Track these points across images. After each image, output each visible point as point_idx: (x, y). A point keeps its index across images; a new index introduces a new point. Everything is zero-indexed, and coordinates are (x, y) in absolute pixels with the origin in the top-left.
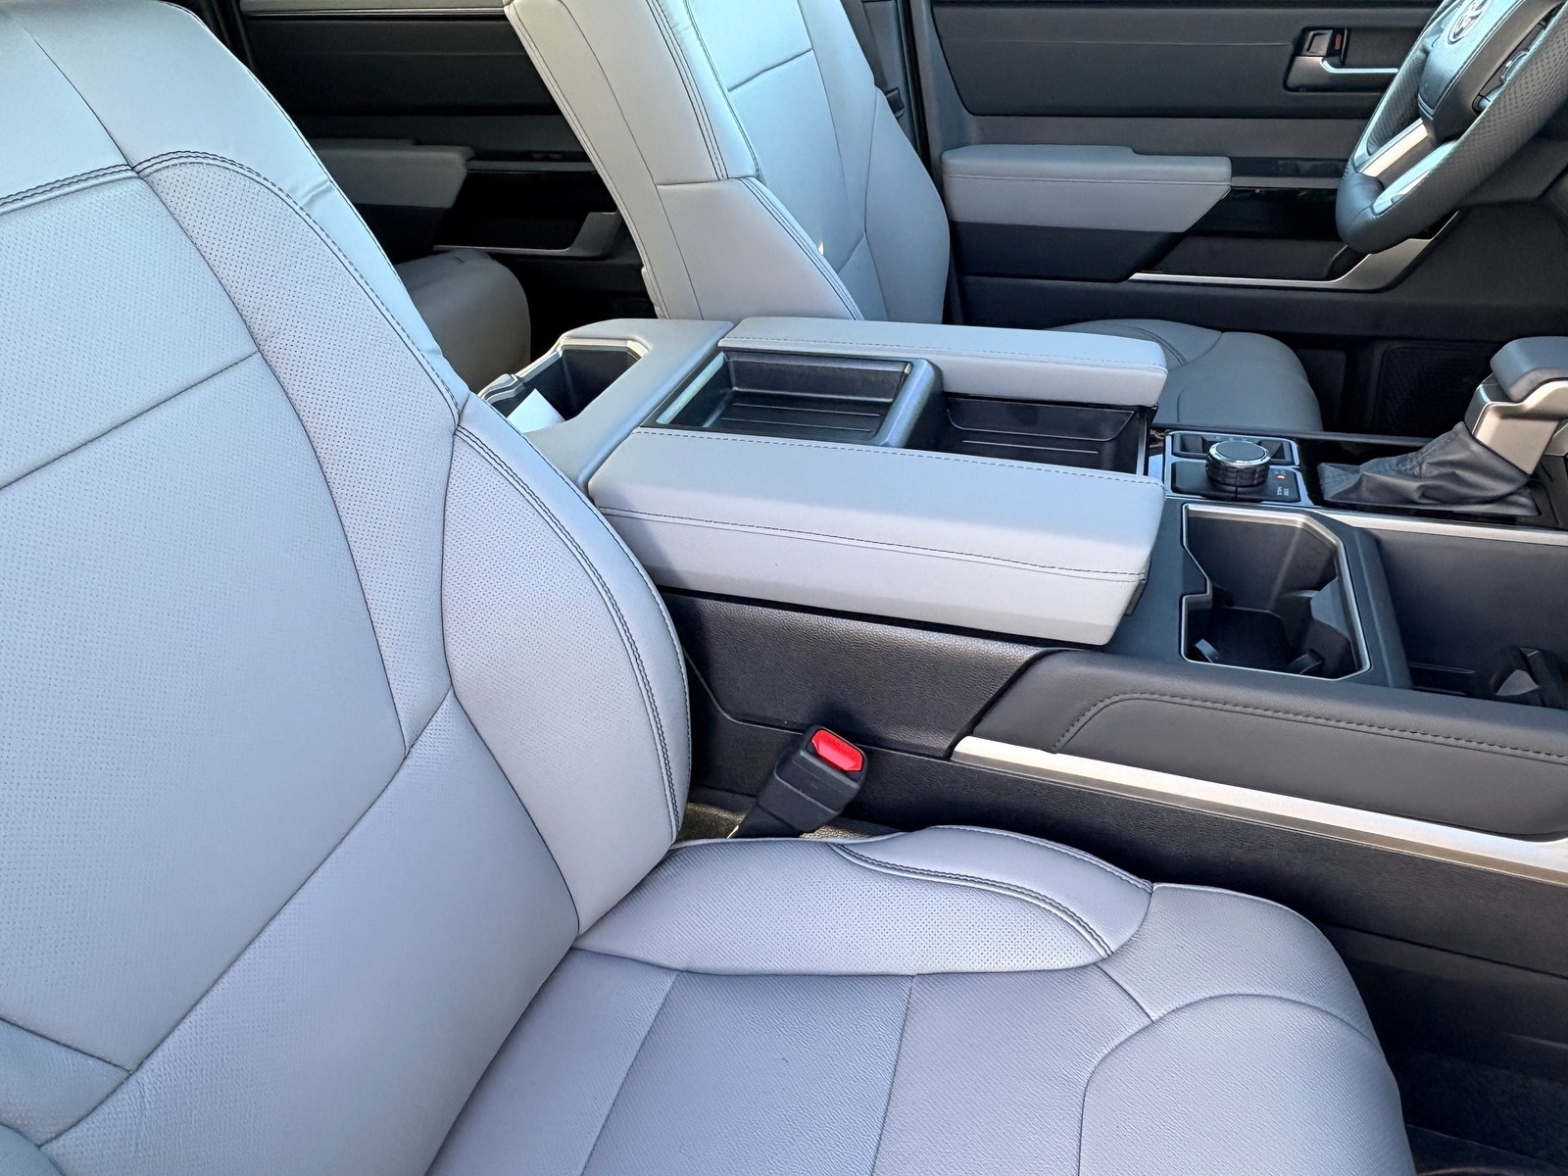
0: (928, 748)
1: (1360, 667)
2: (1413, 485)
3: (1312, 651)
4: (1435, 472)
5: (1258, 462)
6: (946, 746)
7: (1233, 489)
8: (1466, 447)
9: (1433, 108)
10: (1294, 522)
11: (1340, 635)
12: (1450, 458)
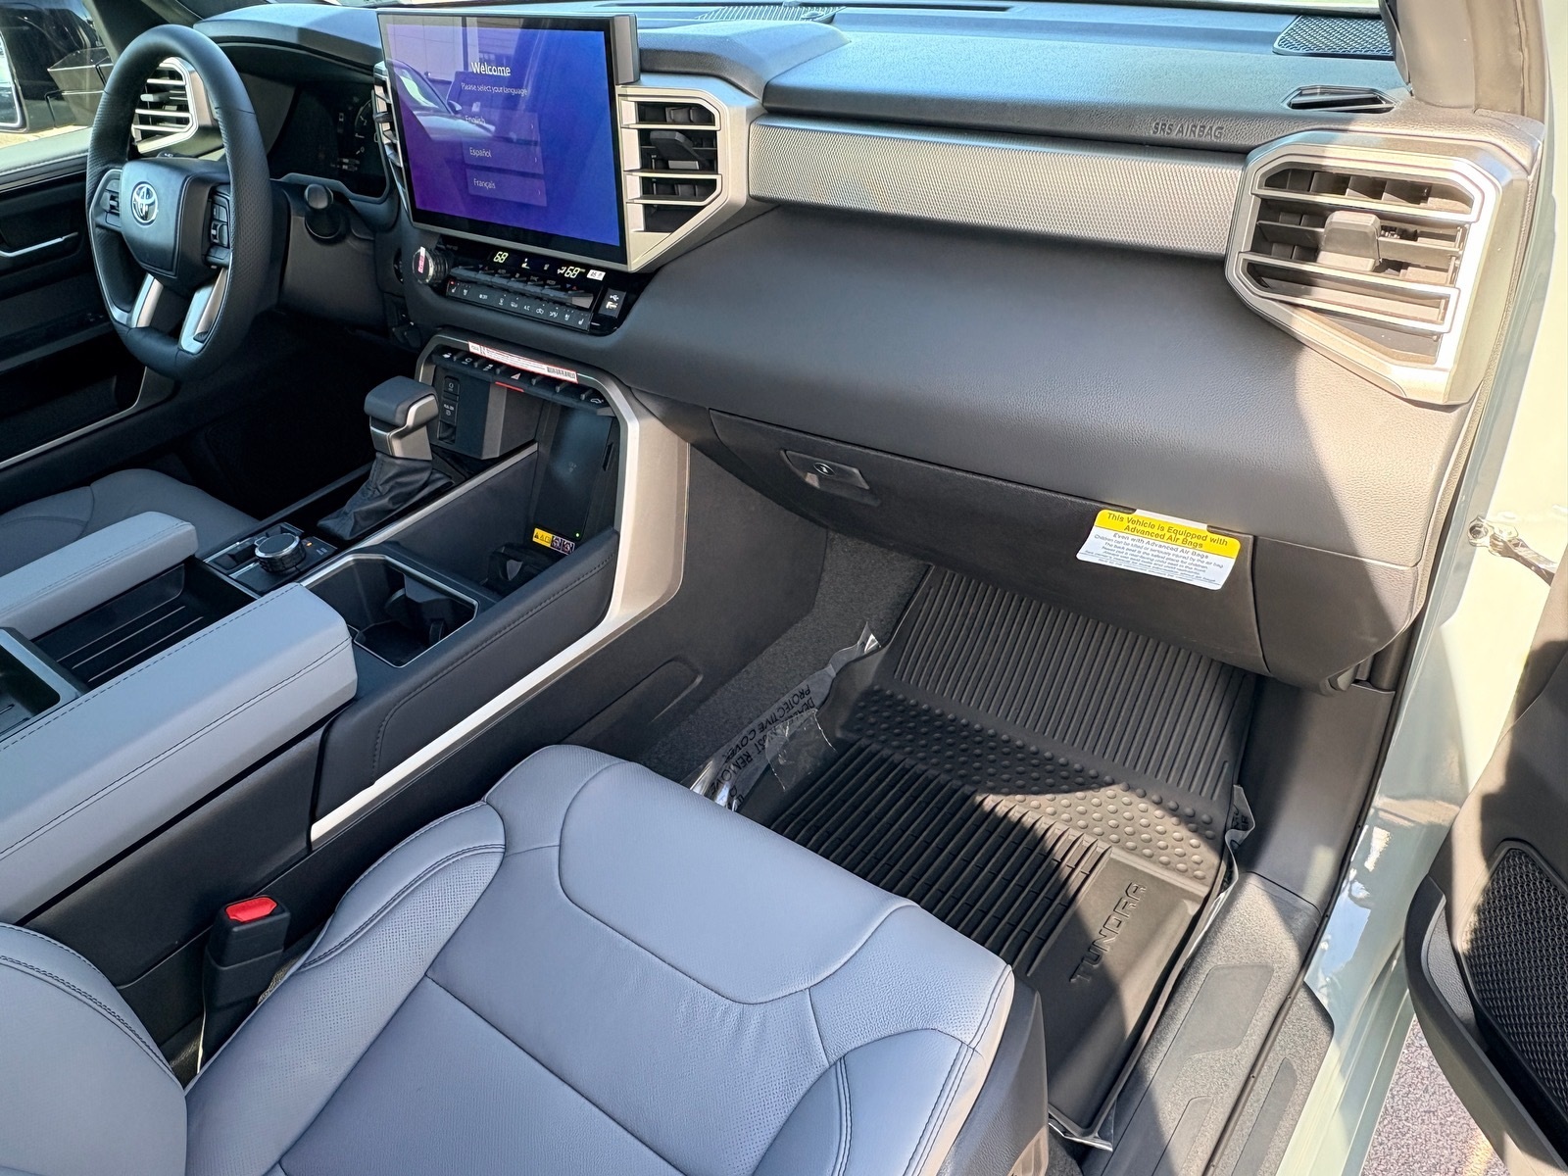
0: (294, 857)
1: (473, 606)
2: (385, 501)
3: (433, 620)
4: (388, 487)
5: (294, 545)
6: (304, 844)
7: (294, 568)
8: (394, 465)
9: (171, 270)
10: (348, 562)
11: (443, 600)
12: (390, 474)
